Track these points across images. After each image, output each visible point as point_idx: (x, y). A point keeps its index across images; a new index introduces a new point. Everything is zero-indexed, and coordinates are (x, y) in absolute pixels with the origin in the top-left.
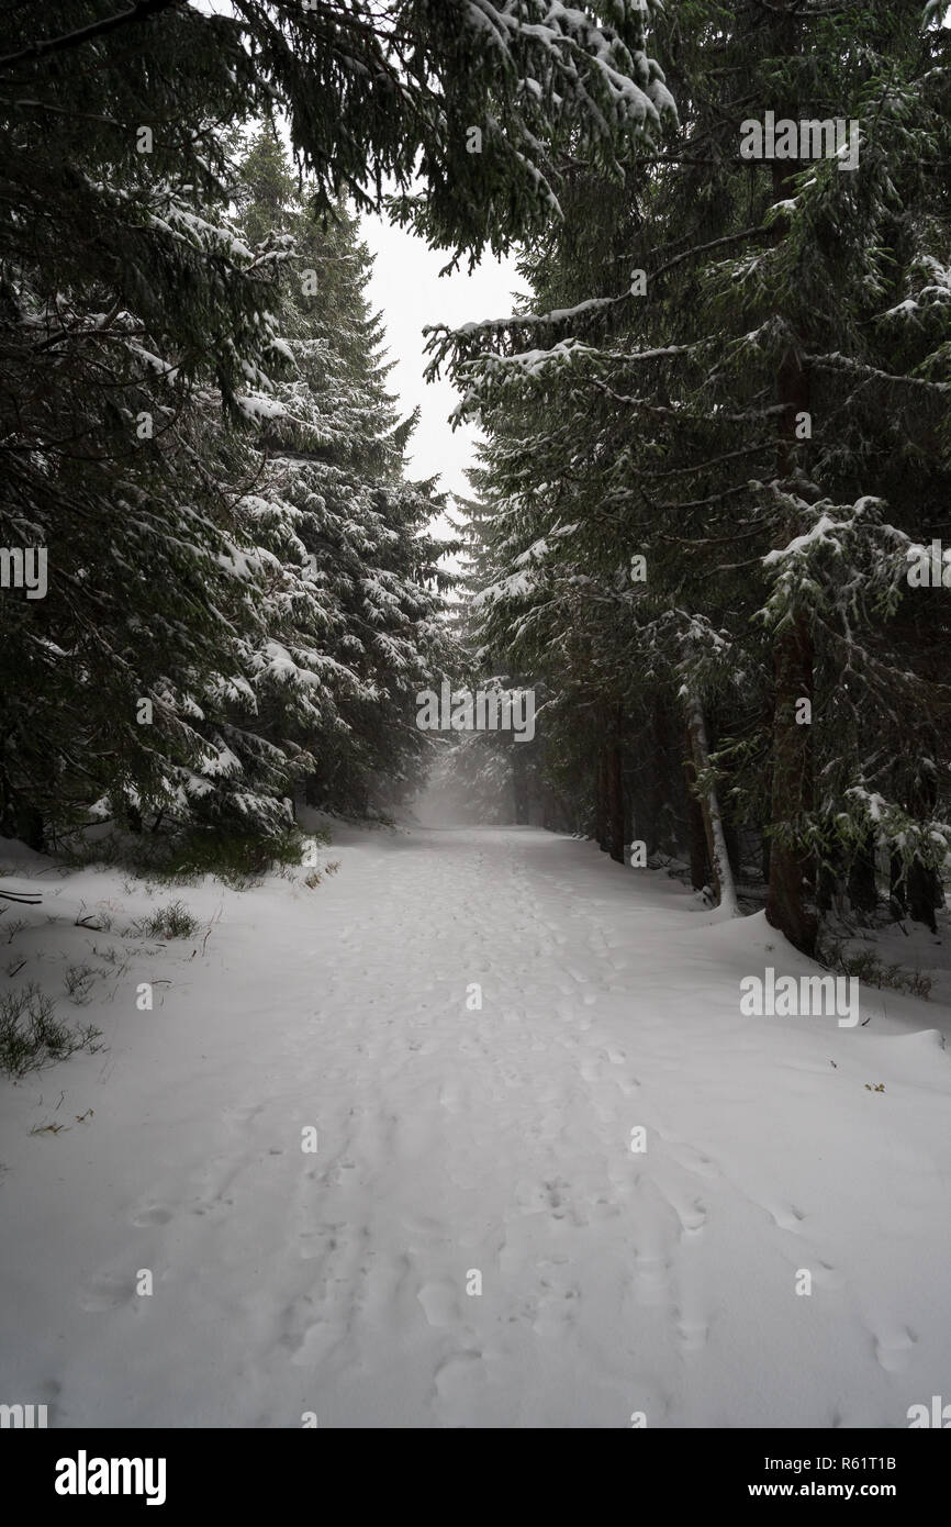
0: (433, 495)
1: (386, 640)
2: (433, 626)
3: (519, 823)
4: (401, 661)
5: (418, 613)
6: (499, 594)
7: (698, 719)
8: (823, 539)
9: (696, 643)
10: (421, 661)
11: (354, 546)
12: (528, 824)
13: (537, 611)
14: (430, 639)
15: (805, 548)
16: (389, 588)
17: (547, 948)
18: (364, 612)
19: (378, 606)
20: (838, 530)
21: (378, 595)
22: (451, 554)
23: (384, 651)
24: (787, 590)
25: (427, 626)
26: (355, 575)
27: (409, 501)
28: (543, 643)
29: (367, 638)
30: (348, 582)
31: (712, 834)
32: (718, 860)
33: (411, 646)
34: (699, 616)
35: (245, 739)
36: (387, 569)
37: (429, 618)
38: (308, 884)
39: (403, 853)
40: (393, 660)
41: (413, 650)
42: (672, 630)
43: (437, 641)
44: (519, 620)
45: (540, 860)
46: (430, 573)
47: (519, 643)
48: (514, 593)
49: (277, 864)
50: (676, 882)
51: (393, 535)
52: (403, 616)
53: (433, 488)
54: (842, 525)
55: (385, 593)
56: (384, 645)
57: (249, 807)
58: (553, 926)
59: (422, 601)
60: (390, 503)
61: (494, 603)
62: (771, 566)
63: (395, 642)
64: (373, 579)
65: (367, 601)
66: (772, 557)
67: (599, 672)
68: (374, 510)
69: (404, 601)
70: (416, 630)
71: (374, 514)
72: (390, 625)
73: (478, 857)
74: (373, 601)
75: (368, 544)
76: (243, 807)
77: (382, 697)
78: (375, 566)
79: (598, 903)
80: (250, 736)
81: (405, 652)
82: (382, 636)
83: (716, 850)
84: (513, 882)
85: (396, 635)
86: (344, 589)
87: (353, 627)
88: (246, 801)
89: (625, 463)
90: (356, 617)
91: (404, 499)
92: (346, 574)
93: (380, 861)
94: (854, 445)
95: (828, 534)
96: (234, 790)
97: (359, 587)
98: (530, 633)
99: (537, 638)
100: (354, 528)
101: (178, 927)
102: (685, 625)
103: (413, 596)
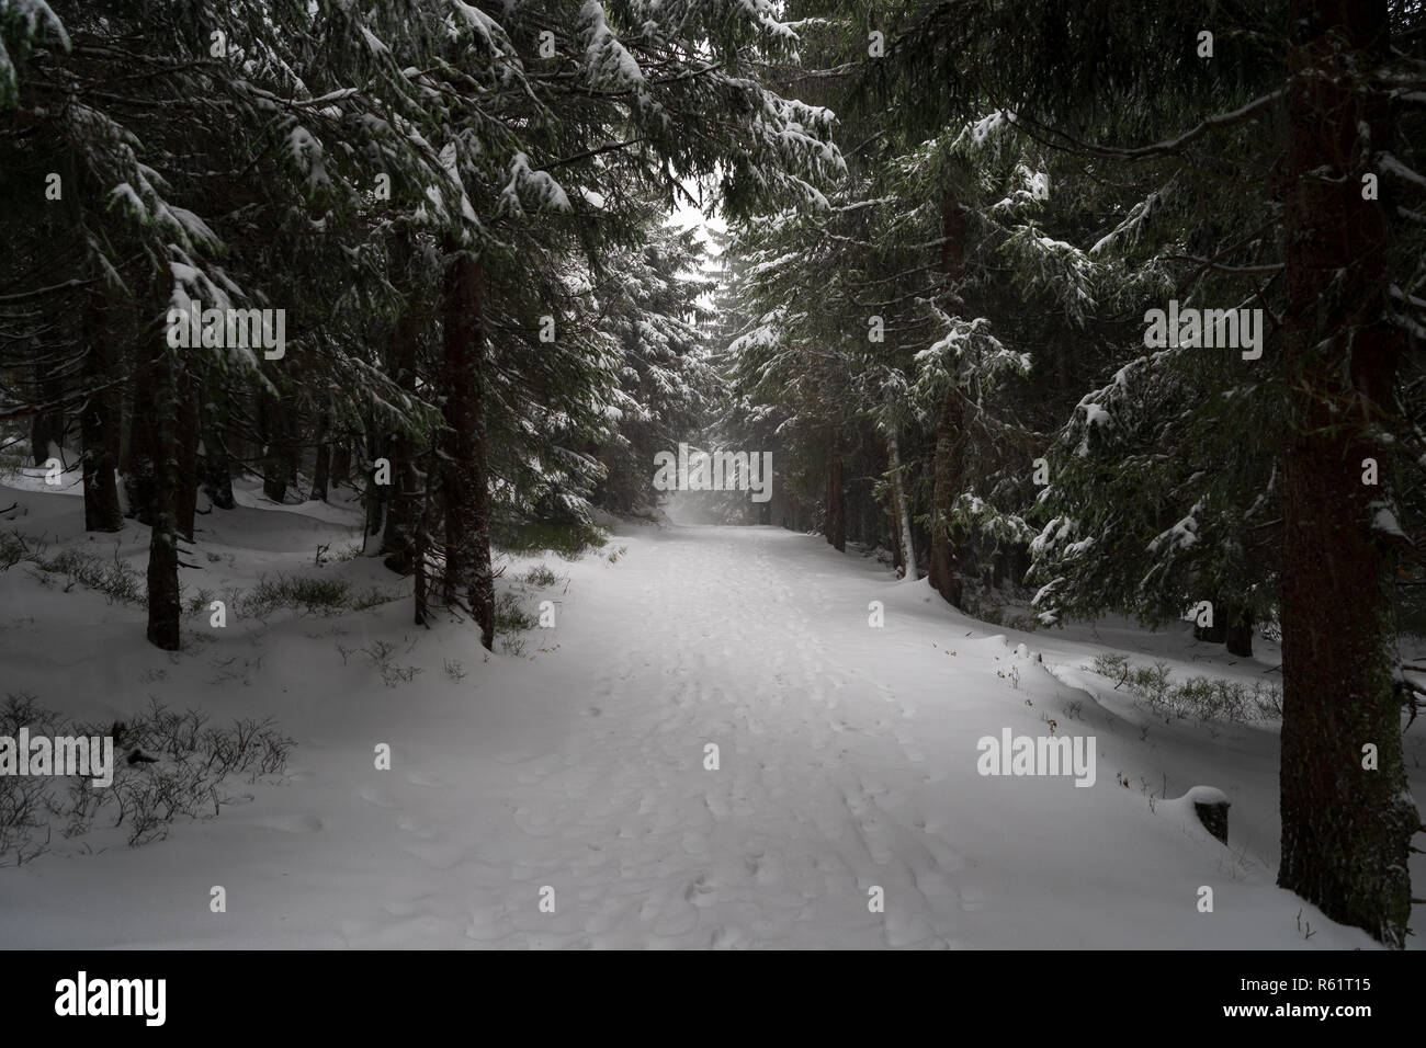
0: (693, 242)
1: (658, 372)
2: (695, 360)
3: (762, 523)
4: (669, 389)
5: (683, 349)
6: (750, 342)
7: (894, 445)
8: (951, 345)
9: (893, 390)
10: (685, 388)
11: (632, 295)
12: (770, 524)
13: (779, 358)
14: (692, 371)
15: (941, 350)
16: (659, 329)
17: (781, 598)
18: (639, 349)
19: (650, 343)
20: (960, 339)
21: (651, 335)
22: (708, 293)
23: (655, 381)
24: (927, 376)
25: (690, 360)
26: (634, 317)
27: (675, 255)
28: (783, 382)
29: (642, 370)
30: (627, 324)
31: (902, 527)
32: (905, 546)
33: (676, 376)
34: (896, 370)
35: (568, 455)
36: (658, 313)
37: (691, 353)
38: (611, 560)
39: (672, 543)
40: (663, 388)
41: (679, 380)
42: (876, 379)
43: (698, 372)
44: (765, 364)
45: (778, 549)
46: (689, 309)
47: (764, 383)
48: (761, 342)
49: (589, 545)
50: (882, 565)
51: (663, 285)
52: (671, 352)
53: (692, 237)
54: (963, 336)
55: (656, 333)
56: (655, 375)
57: (572, 504)
58: (787, 588)
59: (685, 339)
60: (660, 257)
61: (746, 350)
62: (919, 361)
63: (665, 373)
64: (647, 321)
65: (642, 339)
66: (921, 354)
67: (824, 407)
68: (648, 263)
69: (671, 339)
70: (681, 363)
71: (647, 268)
72: (661, 359)
73: (730, 547)
74: (647, 339)
75: (644, 293)
76: (569, 504)
77: (654, 418)
78: (647, 310)
79: (820, 575)
80: (572, 453)
81: (672, 381)
82: (654, 368)
83: (904, 538)
84: (759, 563)
85: (665, 367)
86: (625, 331)
87: (630, 360)
88: (571, 500)
89: (836, 282)
90: (632, 352)
91: (671, 253)
92: (625, 317)
93: (655, 548)
94: (981, 276)
95: (954, 342)
96: (561, 492)
97: (635, 328)
98: (773, 374)
99: (779, 378)
100: (632, 281)
101: (547, 579)
102: (886, 376)
103: (678, 335)
